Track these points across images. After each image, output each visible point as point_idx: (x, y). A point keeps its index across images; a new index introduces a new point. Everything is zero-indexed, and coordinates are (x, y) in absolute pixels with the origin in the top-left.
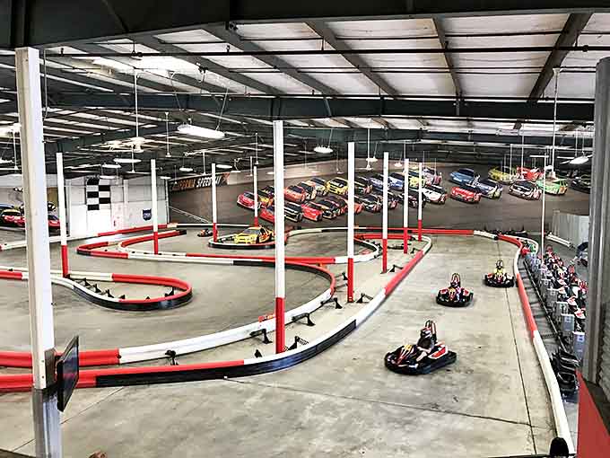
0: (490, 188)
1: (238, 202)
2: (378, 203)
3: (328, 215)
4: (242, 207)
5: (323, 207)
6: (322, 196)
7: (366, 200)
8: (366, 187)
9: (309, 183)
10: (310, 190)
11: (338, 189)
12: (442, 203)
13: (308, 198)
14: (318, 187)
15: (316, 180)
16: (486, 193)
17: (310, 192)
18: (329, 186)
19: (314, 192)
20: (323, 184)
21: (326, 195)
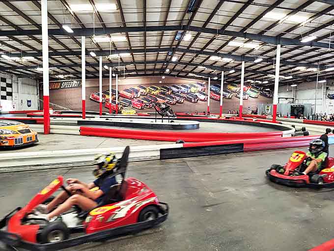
0: (228, 94)
1: (91, 97)
2: (175, 100)
3: (147, 106)
4: (94, 101)
5: (145, 102)
6: (144, 95)
7: (169, 98)
8: (168, 91)
9: (136, 88)
10: (137, 92)
11: (153, 92)
12: (206, 101)
13: (136, 96)
14: (142, 90)
15: (141, 87)
16: (226, 96)
17: (137, 93)
18: (148, 90)
19: (139, 94)
20: (145, 89)
21: (146, 95)
